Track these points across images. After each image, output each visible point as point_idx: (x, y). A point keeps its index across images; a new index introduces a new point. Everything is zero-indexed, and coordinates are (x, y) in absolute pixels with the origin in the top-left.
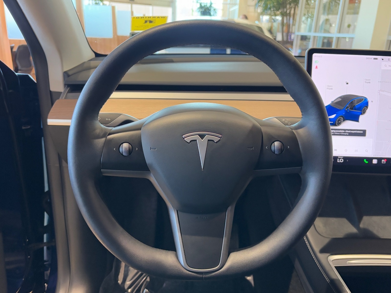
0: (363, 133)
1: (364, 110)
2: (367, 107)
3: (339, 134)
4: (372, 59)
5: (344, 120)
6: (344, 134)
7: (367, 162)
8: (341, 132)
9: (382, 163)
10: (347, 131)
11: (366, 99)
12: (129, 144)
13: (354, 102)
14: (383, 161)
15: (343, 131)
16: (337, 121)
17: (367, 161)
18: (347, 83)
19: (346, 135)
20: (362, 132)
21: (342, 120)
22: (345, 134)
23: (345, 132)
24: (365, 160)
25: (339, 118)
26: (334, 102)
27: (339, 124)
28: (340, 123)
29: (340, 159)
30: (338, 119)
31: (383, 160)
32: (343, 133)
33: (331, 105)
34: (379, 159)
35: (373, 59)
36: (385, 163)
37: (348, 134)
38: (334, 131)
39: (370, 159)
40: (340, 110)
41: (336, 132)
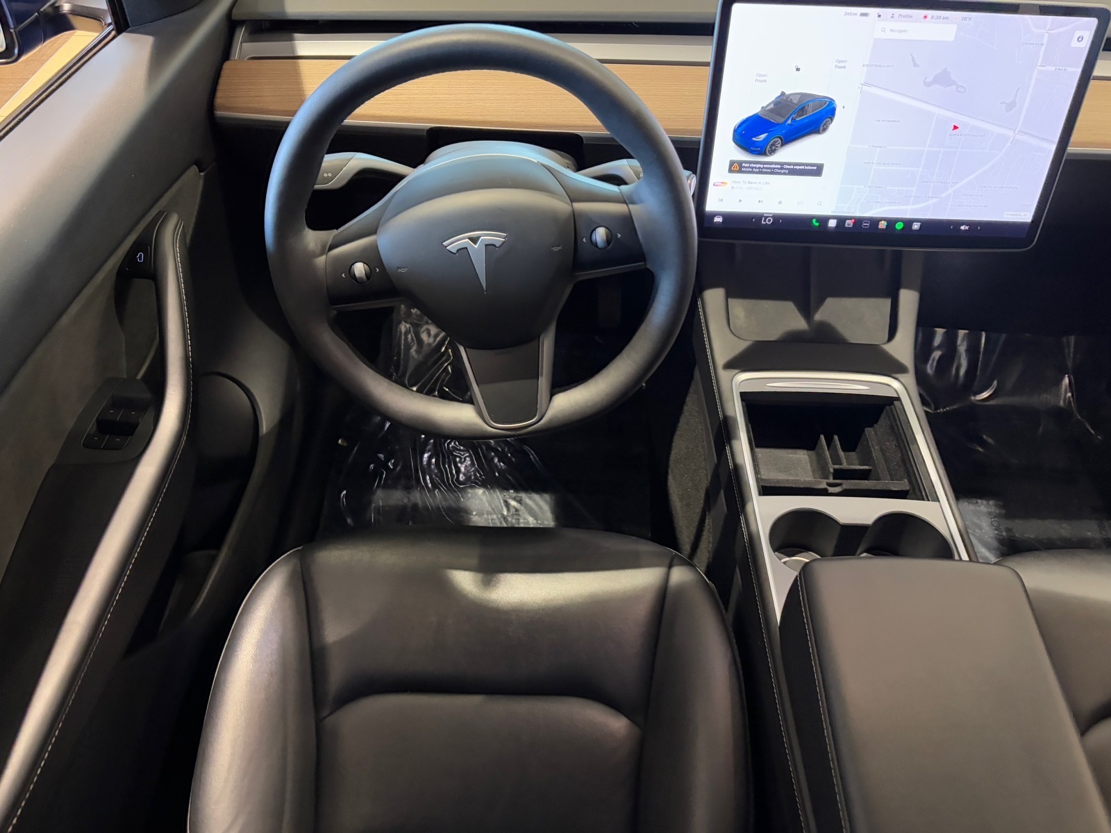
0: (817, 170)
1: (825, 124)
2: (832, 120)
3: (770, 171)
4: (855, 14)
5: (782, 145)
6: (780, 171)
7: (817, 224)
8: (774, 168)
9: (846, 225)
10: (786, 166)
11: (831, 102)
12: (364, 263)
13: (806, 108)
14: (849, 224)
15: (779, 166)
16: (768, 147)
17: (817, 222)
18: (798, 69)
19: (785, 174)
20: (816, 168)
21: (779, 145)
22: (783, 171)
23: (782, 168)
24: (814, 221)
25: (774, 140)
26: (768, 108)
27: (773, 151)
28: (775, 150)
29: (766, 217)
30: (771, 143)
31: (848, 221)
32: (778, 169)
33: (759, 114)
34: (841, 220)
35: (859, 14)
36: (851, 226)
37: (787, 171)
38: (762, 166)
39: (824, 220)
40: (778, 124)
41: (764, 168)
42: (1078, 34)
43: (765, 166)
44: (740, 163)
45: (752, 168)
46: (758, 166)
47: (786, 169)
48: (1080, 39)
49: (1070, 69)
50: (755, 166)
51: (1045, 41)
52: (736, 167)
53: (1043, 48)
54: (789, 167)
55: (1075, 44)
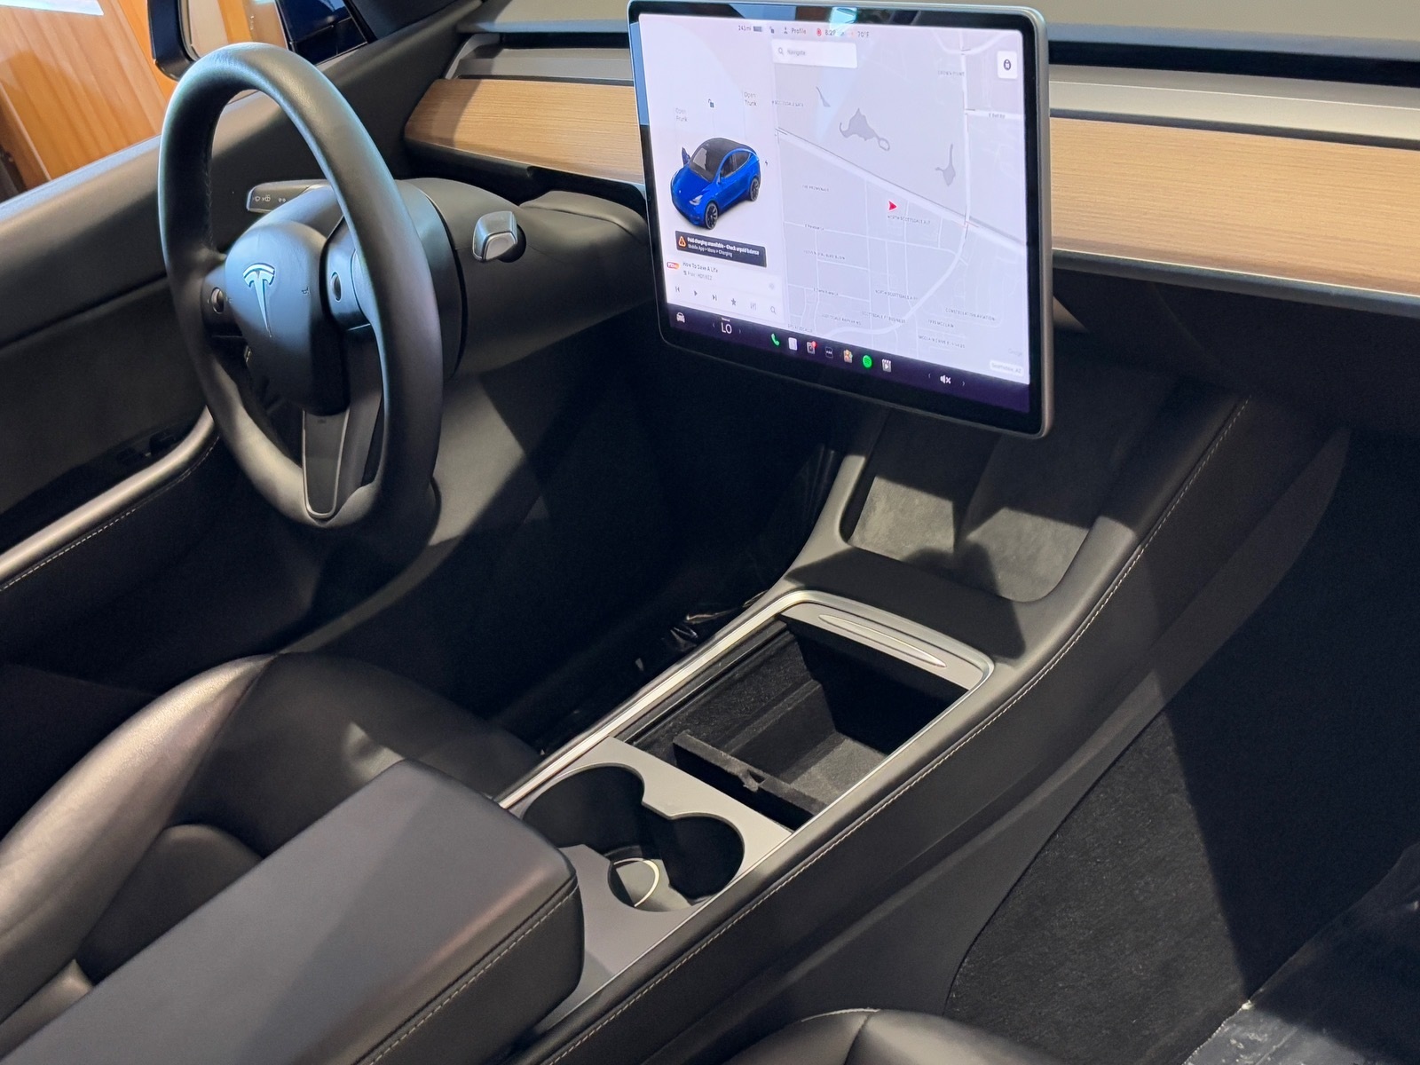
0: (756, 258)
1: (754, 187)
2: (758, 181)
3: (714, 252)
4: (749, 28)
5: (720, 216)
6: (724, 252)
7: (777, 343)
8: (718, 248)
9: (809, 351)
10: (728, 247)
11: (753, 155)
14: (811, 347)
15: (722, 246)
16: (707, 216)
17: (776, 339)
18: (713, 106)
19: (729, 258)
20: (759, 253)
21: (716, 214)
22: (727, 253)
23: (725, 250)
24: (773, 336)
25: (710, 206)
27: (712, 223)
28: (714, 220)
29: (725, 323)
30: (708, 210)
31: (808, 344)
32: (721, 249)
34: (803, 340)
36: (814, 352)
37: (731, 255)
38: (706, 243)
39: (783, 336)
41: (708, 246)
42: (1002, 57)
43: (710, 244)
44: (686, 236)
45: (698, 245)
46: (702, 242)
47: (730, 251)
48: (1007, 65)
49: (1008, 116)
50: (699, 242)
51: (964, 69)
52: (685, 244)
53: (964, 79)
54: (731, 248)
55: (1002, 73)
